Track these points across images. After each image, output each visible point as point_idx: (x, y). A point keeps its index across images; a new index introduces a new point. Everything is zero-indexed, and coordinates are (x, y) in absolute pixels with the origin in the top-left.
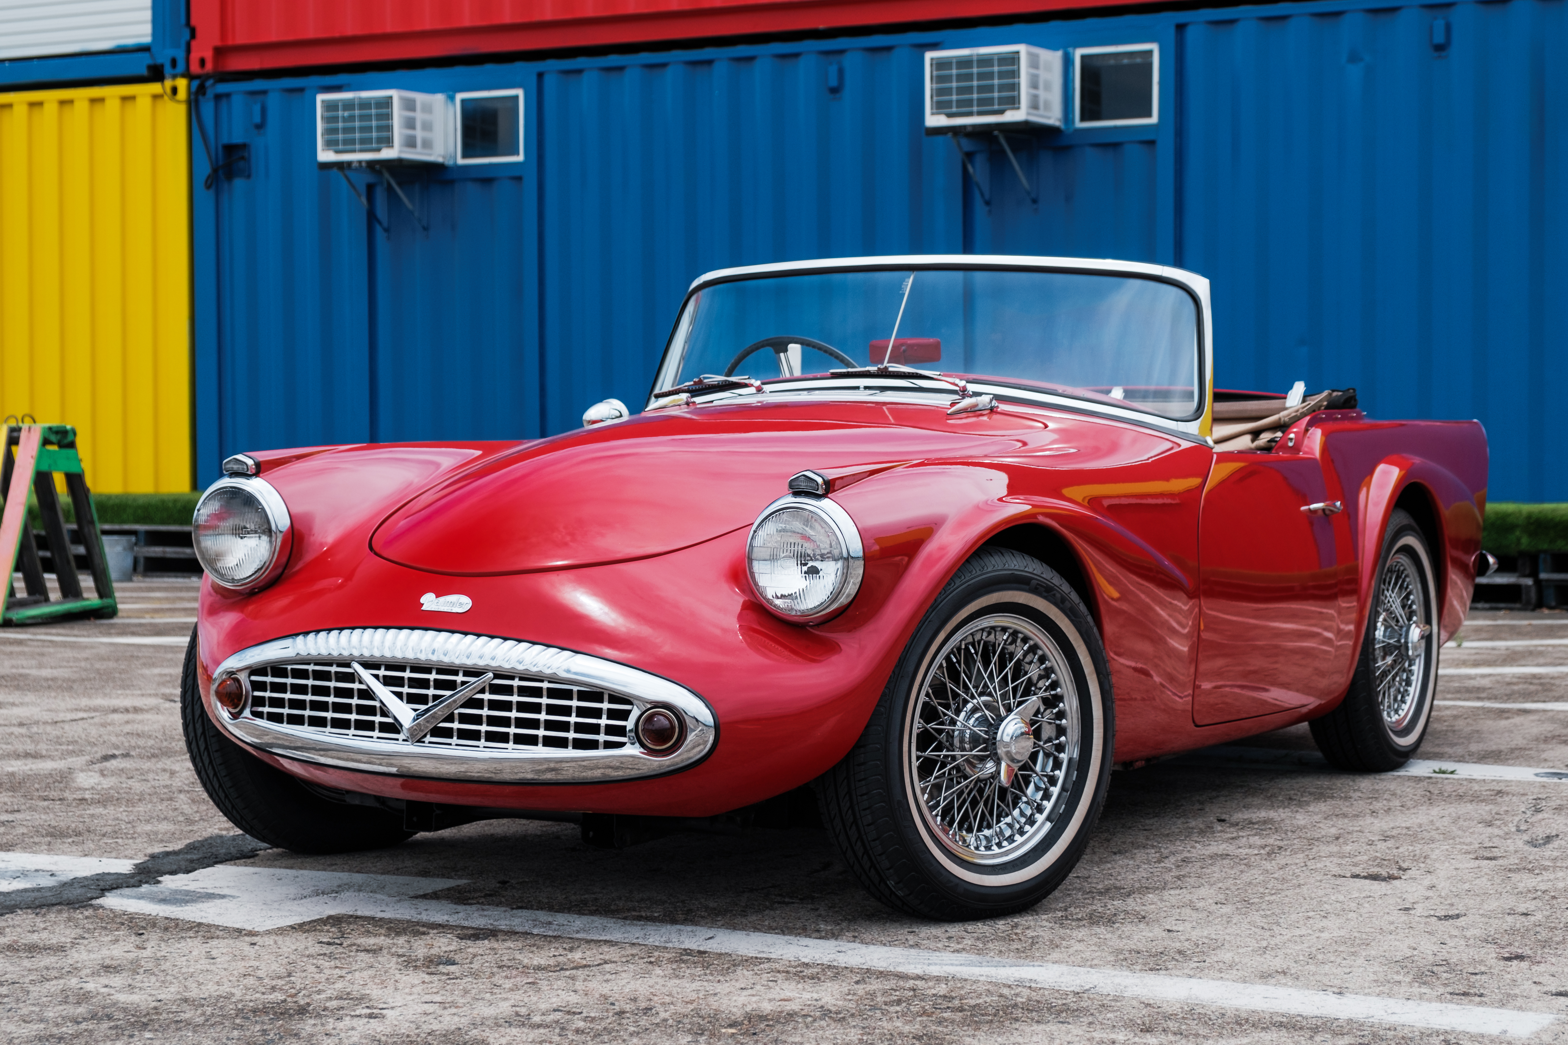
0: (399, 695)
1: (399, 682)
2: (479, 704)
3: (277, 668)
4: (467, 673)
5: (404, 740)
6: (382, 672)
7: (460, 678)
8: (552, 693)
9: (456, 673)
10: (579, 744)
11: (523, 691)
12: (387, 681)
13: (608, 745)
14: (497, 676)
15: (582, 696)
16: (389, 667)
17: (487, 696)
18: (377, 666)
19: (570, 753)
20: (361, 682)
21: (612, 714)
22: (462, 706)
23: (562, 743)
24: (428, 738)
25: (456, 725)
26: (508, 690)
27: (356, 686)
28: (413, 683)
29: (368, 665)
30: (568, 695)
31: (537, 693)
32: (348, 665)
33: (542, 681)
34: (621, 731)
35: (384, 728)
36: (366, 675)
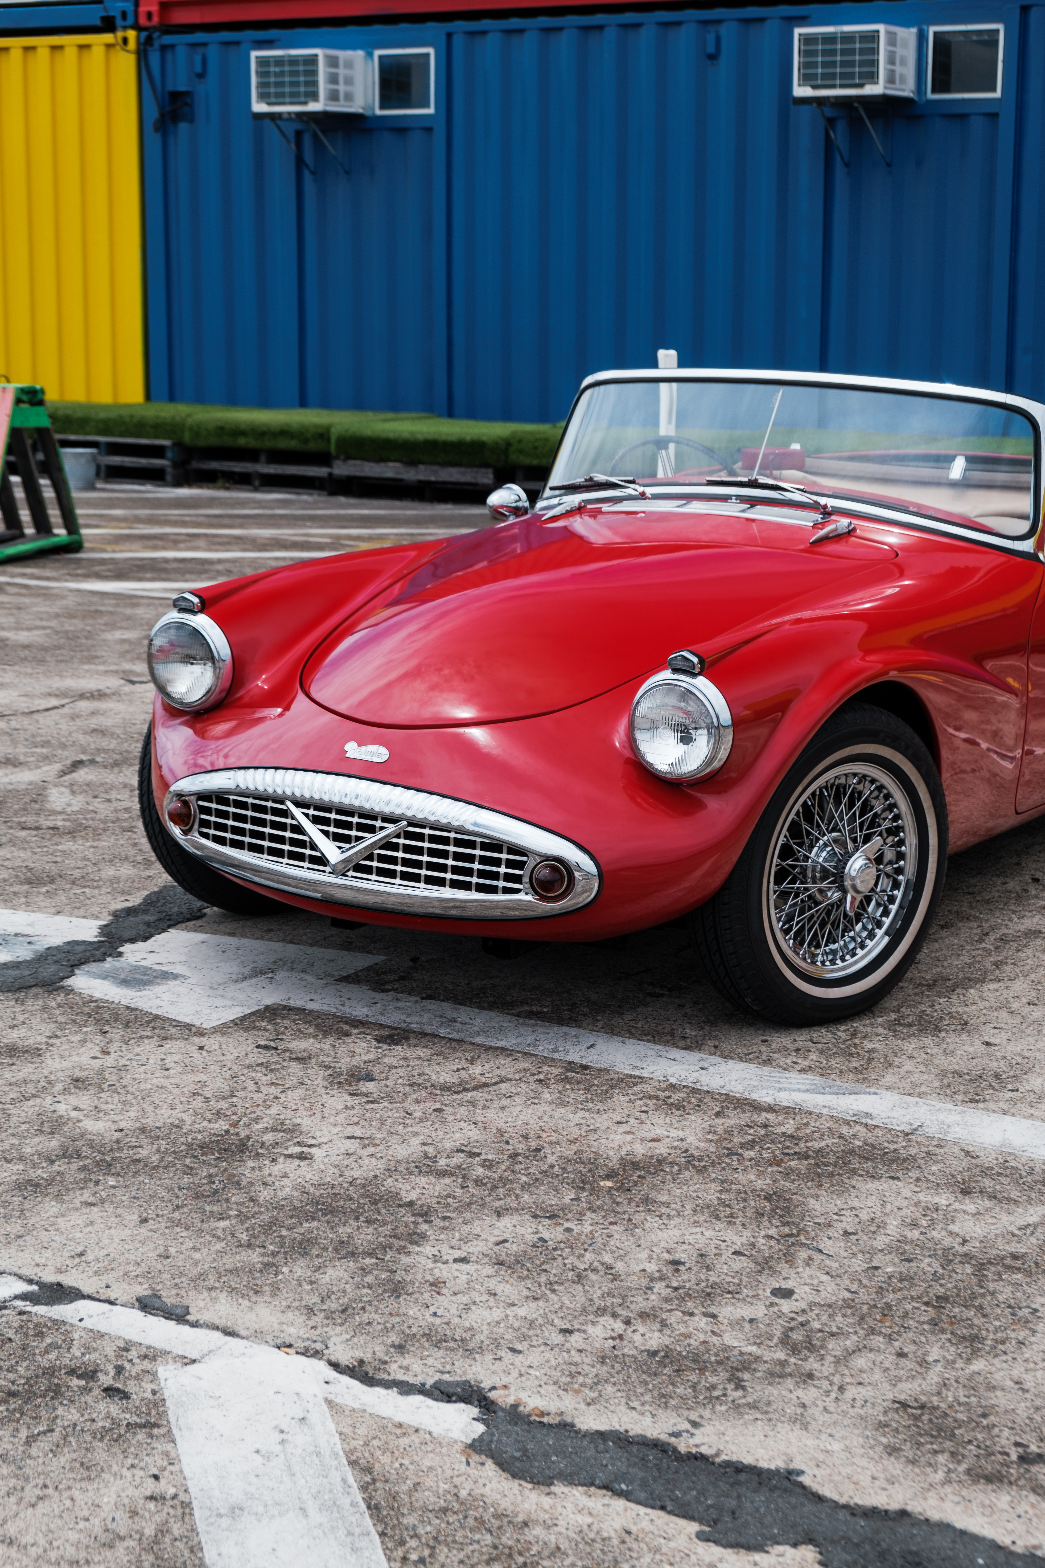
0: (326, 833)
1: (327, 821)
2: (395, 847)
3: (221, 797)
4: (385, 819)
5: (330, 872)
6: (311, 812)
7: (378, 824)
8: (458, 843)
9: (375, 818)
10: (481, 888)
11: (433, 839)
12: (316, 820)
13: (506, 891)
14: (410, 824)
15: (484, 846)
16: (317, 807)
17: (402, 841)
18: (307, 807)
19: (473, 895)
20: (293, 818)
21: (510, 864)
22: (381, 848)
23: (466, 886)
24: (351, 873)
25: (375, 864)
26: (420, 837)
27: (289, 821)
28: (339, 824)
29: (298, 804)
30: (471, 845)
31: (445, 841)
32: (283, 803)
33: (450, 831)
34: (518, 879)
35: (314, 859)
36: (297, 812)
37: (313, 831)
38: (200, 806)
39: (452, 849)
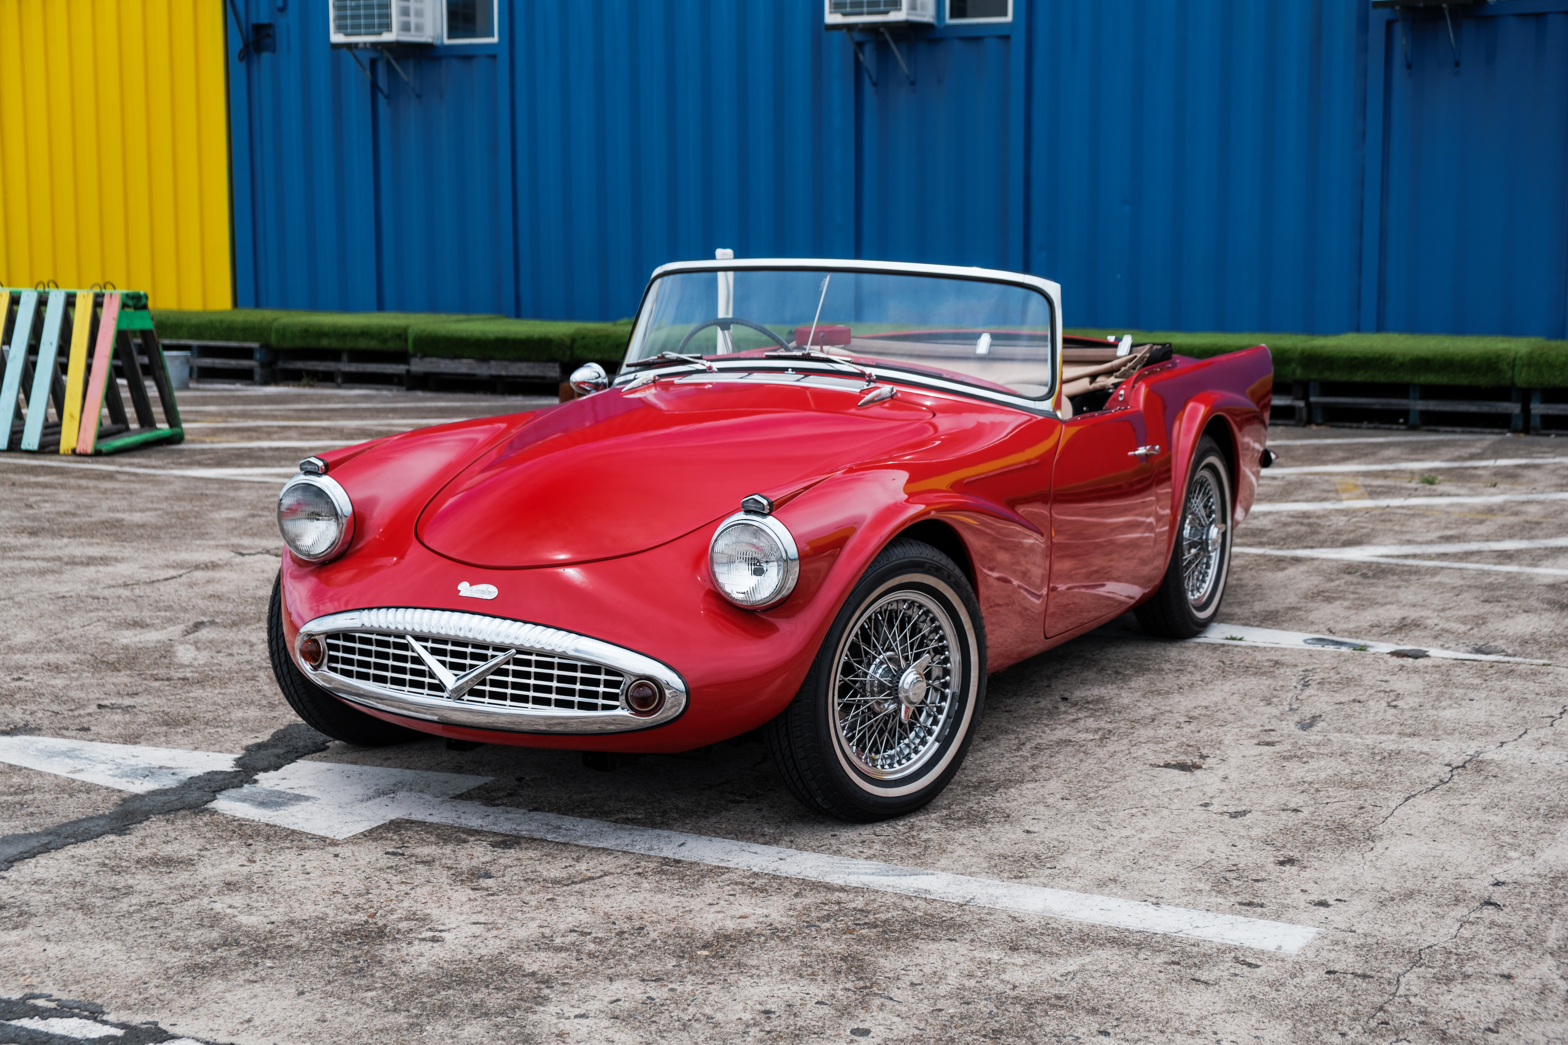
0: (443, 663)
1: (443, 652)
2: (505, 673)
3: (347, 635)
4: (496, 649)
6: (430, 644)
7: (490, 652)
8: (561, 667)
9: (487, 648)
10: (582, 706)
11: (539, 664)
12: (434, 652)
13: (605, 707)
14: (519, 652)
15: (585, 669)
16: (435, 641)
17: (511, 667)
18: (426, 640)
19: (576, 712)
20: (413, 651)
21: (608, 684)
22: (492, 674)
23: (569, 705)
24: (466, 697)
25: (487, 688)
26: (528, 663)
27: (409, 653)
28: (454, 654)
29: (418, 638)
30: (573, 668)
31: (550, 666)
33: (554, 657)
34: (614, 697)
35: (432, 687)
36: (417, 645)
37: (432, 661)
38: (328, 644)
39: (556, 672)
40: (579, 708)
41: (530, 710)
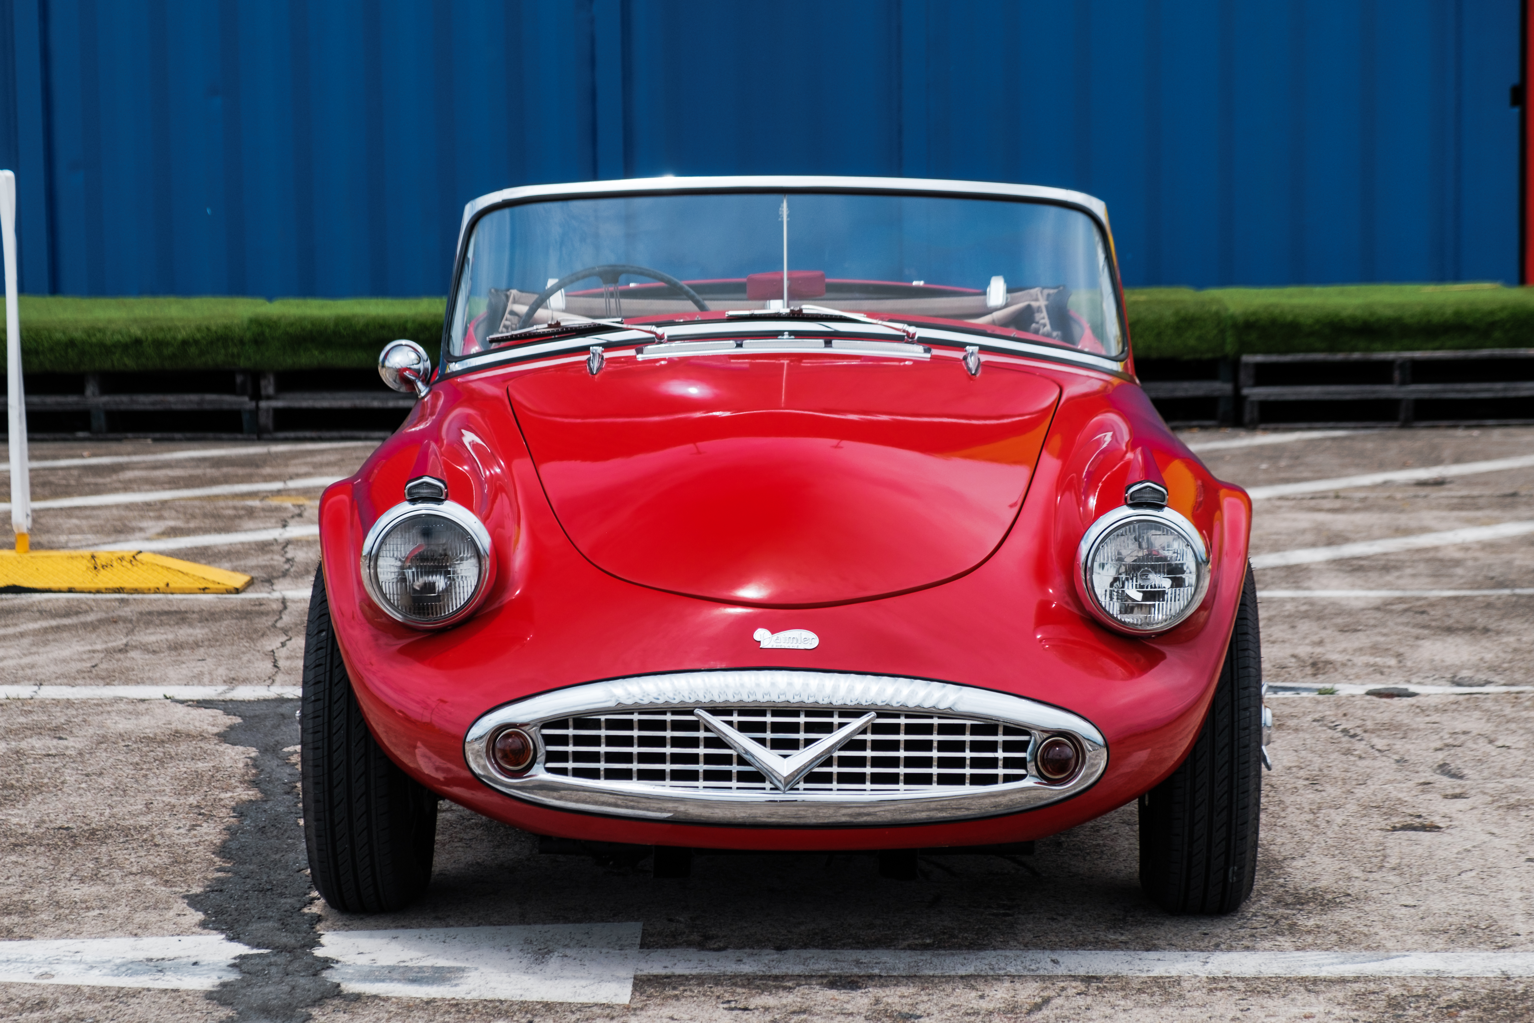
0: (762, 742)
1: (761, 727)
2: (861, 745)
3: (582, 720)
4: (842, 714)
5: (771, 789)
6: (735, 718)
7: (836, 720)
8: (943, 729)
9: (830, 714)
10: (977, 780)
11: (910, 729)
12: (743, 727)
13: (1008, 778)
14: (880, 715)
15: (975, 730)
16: (742, 713)
17: (869, 737)
18: (729, 713)
19: (967, 789)
20: (707, 729)
21: (1008, 746)
22: (843, 749)
23: (959, 780)
24: (802, 785)
25: (835, 769)
26: (894, 729)
27: (702, 734)
28: (777, 727)
29: (716, 711)
30: (959, 729)
31: (927, 729)
32: (691, 713)
33: (931, 717)
34: (1020, 763)
35: (743, 777)
36: (717, 721)
37: (743, 741)
38: (544, 736)
39: (935, 737)
40: (972, 783)
41: (902, 792)
